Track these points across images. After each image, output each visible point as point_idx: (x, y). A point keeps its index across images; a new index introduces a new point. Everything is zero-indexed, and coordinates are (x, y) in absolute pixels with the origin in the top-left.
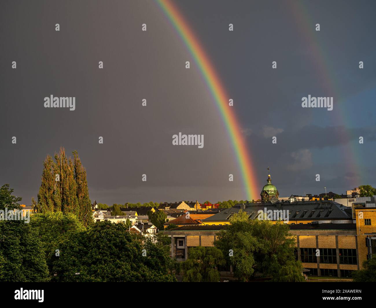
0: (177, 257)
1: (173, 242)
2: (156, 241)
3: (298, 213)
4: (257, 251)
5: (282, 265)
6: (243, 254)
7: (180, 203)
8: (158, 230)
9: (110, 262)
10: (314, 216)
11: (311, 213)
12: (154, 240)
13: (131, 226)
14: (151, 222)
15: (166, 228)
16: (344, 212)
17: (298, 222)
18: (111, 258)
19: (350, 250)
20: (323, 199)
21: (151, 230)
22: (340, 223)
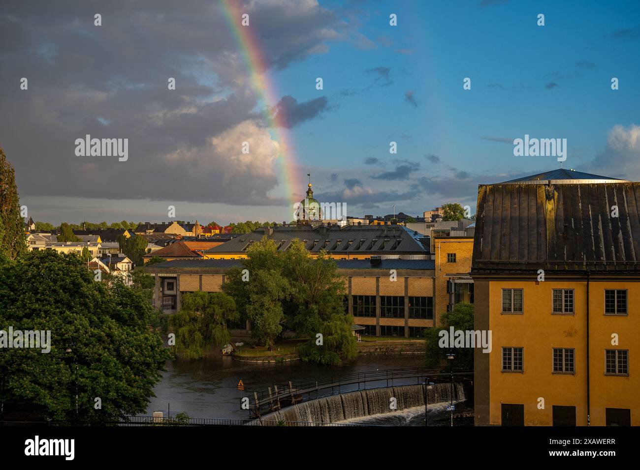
0: (164, 306)
1: (158, 282)
2: (131, 283)
3: (351, 243)
4: (288, 299)
5: (324, 320)
6: (267, 304)
7: (171, 224)
8: (135, 265)
9: (54, 313)
10: (375, 248)
11: (371, 243)
12: (127, 281)
13: (91, 258)
14: (123, 252)
15: (147, 263)
16: (420, 243)
17: (351, 257)
18: (57, 307)
19: (424, 298)
20: (389, 223)
21: (122, 266)
22: (413, 259)
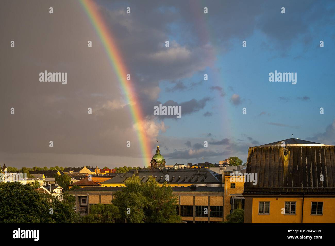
0: (81, 212)
1: (77, 199)
2: (62, 199)
3: (180, 178)
4: (147, 207)
5: (166, 218)
6: (136, 210)
7: (83, 168)
8: (64, 190)
9: (21, 216)
10: (193, 181)
11: (191, 178)
12: (60, 198)
13: (40, 187)
14: (57, 183)
15: (71, 189)
16: (216, 178)
17: (180, 185)
18: (22, 213)
19: (218, 207)
20: (200, 167)
21: (57, 190)
22: (213, 186)
